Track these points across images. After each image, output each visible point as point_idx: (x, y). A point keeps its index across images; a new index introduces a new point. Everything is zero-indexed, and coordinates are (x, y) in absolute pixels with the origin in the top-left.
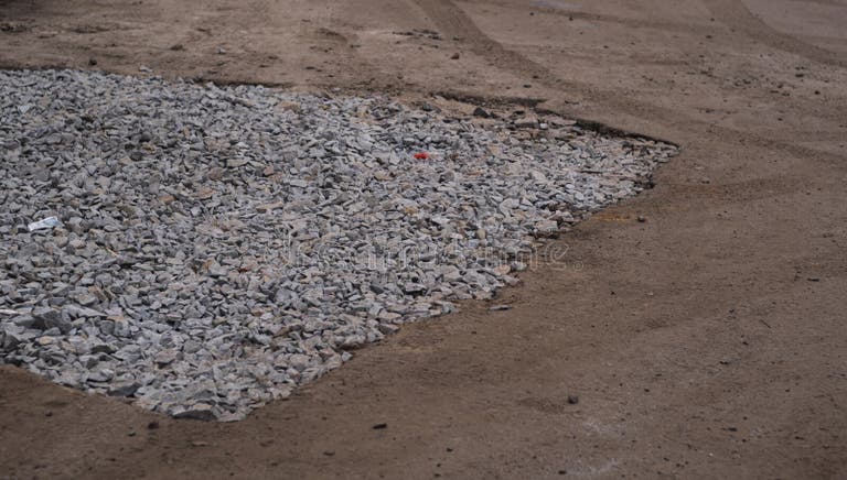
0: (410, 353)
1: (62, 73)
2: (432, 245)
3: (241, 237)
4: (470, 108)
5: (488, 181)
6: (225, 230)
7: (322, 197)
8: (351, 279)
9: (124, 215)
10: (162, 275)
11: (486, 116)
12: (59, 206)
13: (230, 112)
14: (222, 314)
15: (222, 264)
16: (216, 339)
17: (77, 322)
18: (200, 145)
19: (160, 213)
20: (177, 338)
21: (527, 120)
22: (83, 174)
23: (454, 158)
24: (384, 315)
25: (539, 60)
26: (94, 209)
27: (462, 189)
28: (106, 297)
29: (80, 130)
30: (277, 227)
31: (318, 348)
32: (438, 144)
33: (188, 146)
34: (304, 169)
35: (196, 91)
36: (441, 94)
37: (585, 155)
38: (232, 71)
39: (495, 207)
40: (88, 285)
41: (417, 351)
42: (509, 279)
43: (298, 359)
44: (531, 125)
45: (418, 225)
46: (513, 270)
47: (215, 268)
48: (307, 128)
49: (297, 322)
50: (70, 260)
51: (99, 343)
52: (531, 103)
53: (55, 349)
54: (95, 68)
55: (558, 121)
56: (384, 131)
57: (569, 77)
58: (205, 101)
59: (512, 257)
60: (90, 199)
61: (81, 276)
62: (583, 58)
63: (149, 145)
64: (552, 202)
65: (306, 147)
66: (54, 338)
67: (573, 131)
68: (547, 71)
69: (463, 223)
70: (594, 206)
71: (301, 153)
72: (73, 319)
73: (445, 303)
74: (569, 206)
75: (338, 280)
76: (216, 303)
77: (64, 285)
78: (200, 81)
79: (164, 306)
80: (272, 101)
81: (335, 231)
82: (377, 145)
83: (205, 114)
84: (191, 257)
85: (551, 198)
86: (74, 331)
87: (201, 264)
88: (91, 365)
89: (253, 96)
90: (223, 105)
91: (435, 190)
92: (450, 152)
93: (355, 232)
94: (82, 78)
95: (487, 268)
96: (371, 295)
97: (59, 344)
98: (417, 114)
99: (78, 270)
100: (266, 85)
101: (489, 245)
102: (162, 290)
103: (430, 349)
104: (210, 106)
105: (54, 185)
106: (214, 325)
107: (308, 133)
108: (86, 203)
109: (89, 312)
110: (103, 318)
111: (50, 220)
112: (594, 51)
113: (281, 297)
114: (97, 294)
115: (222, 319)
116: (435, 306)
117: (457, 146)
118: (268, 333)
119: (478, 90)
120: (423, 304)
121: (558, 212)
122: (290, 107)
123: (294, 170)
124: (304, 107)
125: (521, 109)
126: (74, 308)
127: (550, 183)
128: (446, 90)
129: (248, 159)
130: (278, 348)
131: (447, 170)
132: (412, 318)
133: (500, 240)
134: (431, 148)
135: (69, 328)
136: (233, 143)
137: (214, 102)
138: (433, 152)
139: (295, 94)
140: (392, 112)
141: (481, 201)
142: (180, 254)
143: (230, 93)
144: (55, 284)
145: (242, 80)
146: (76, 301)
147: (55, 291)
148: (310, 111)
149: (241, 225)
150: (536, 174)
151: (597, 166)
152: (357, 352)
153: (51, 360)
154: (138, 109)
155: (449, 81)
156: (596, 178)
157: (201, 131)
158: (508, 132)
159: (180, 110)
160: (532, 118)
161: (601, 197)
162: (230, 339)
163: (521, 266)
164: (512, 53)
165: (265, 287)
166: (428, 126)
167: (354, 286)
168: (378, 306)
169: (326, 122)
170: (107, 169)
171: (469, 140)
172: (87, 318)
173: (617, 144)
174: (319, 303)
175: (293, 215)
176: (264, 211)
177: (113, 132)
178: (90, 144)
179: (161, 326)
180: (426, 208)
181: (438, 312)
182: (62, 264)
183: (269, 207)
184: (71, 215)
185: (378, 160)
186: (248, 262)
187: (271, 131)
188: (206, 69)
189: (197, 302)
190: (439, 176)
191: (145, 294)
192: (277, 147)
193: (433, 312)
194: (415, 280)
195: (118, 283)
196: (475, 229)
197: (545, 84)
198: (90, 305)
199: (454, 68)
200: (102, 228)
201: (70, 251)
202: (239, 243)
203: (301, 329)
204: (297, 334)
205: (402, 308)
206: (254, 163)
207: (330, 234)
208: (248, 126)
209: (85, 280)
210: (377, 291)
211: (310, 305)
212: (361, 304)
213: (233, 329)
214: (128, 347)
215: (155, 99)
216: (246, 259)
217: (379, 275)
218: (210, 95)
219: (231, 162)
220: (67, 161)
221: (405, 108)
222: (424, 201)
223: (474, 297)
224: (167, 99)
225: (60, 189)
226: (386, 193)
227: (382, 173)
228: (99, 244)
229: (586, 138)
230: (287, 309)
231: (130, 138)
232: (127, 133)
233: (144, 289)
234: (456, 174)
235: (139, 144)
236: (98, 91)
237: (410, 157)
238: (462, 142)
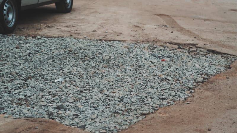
0: (162, 116)
1: (63, 39)
2: (167, 85)
3: (113, 83)
4: (177, 47)
5: (182, 67)
6: (108, 81)
7: (135, 72)
8: (144, 95)
9: (81, 77)
10: (91, 94)
11: (181, 49)
12: (63, 75)
13: (109, 49)
14: (108, 105)
15: (108, 91)
16: (107, 112)
17: (68, 107)
18: (101, 58)
19: (90, 77)
20: (96, 112)
21: (193, 50)
22: (69, 66)
23: (172, 60)
24: (154, 105)
25: (196, 33)
26: (72, 76)
27: (175, 69)
28: (76, 100)
29: (68, 54)
30: (123, 80)
31: (136, 114)
32: (168, 57)
33: (98, 58)
34: (130, 64)
35: (99, 43)
36: (168, 43)
37: (210, 59)
38: (109, 37)
39: (185, 74)
40: (71, 97)
41: (164, 115)
42: (189, 95)
43: (130, 118)
44: (194, 51)
45: (163, 79)
46: (191, 92)
47: (106, 92)
48: (131, 53)
49: (129, 107)
50: (66, 90)
51: (75, 113)
52: (194, 45)
53: (63, 115)
54: (72, 37)
55: (202, 50)
56: (152, 53)
57: (205, 37)
58: (102, 45)
59: (190, 89)
60: (71, 73)
61: (69, 95)
62: (208, 32)
63: (87, 58)
64: (201, 73)
65: (130, 58)
66: (62, 112)
67: (206, 53)
68: (198, 36)
69: (176, 79)
70: (213, 74)
71: (129, 60)
72: (67, 106)
73: (171, 102)
74: (206, 74)
75: (141, 95)
76: (106, 102)
77: (65, 97)
78: (101, 40)
79: (92, 103)
80: (121, 45)
81: (139, 82)
82: (150, 57)
83: (102, 49)
84: (99, 89)
85: (201, 72)
86: (68, 110)
87: (102, 91)
88: (73, 119)
89: (115, 44)
90: (107, 46)
91: (167, 70)
92: (171, 59)
93: (145, 82)
94: (69, 40)
95: (183, 92)
96: (150, 99)
97: (64, 113)
98: (161, 48)
99: (68, 93)
100: (119, 41)
101: (184, 85)
102: (91, 98)
103: (167, 115)
104: (104, 47)
105: (61, 69)
106: (106, 108)
107: (131, 54)
108: (70, 74)
109: (71, 104)
110: (76, 106)
111: (61, 79)
112: (212, 30)
113: (125, 100)
114: (74, 99)
115: (108, 106)
116: (168, 102)
117: (173, 57)
118: (121, 110)
119: (179, 41)
120: (165, 102)
121: (203, 76)
122: (126, 47)
123: (127, 65)
124: (130, 47)
125: (191, 46)
126: (68, 104)
127: (201, 67)
128: (170, 41)
129: (114, 62)
130: (124, 115)
131: (171, 64)
132: (162, 106)
133: (186, 84)
134: (166, 58)
135: (66, 109)
136: (110, 57)
137: (104, 46)
138: (166, 59)
139: (127, 43)
140: (155, 48)
141: (181, 73)
142: (96, 88)
143: (109, 43)
144: (62, 97)
145: (112, 39)
146: (68, 102)
147: (62, 99)
148: (131, 48)
149: (113, 80)
150: (196, 65)
151: (214, 62)
152: (147, 116)
153: (62, 118)
154: (84, 48)
155: (170, 39)
156: (214, 66)
157: (101, 54)
158: (188, 53)
159: (95, 48)
160: (194, 49)
161: (215, 71)
162: (111, 112)
163: (193, 91)
164: (188, 31)
165: (120, 97)
166: (165, 52)
167: (145, 97)
168: (152, 103)
169: (136, 51)
170: (76, 65)
171: (177, 55)
172: (71, 106)
173: (220, 56)
174: (135, 102)
175: (127, 77)
176: (119, 76)
177: (77, 54)
178: (71, 58)
179: (92, 108)
180: (165, 75)
181: (169, 104)
182: (64, 91)
183: (120, 75)
184: (66, 78)
185: (151, 61)
186: (115, 90)
187: (121, 54)
188: (102, 37)
189: (101, 102)
190: (168, 66)
191: (87, 99)
192: (122, 58)
193: (168, 104)
194: (162, 95)
195: (79, 96)
196: (180, 80)
197: (198, 39)
198: (72, 103)
199: (172, 35)
200: (75, 81)
201: (66, 88)
202: (113, 85)
203: (130, 109)
204: (129, 110)
205: (159, 103)
206: (116, 63)
207: (138, 82)
208: (114, 52)
209: (71, 96)
210: (152, 98)
211: (133, 102)
212: (147, 102)
213: (112, 109)
214: (83, 114)
215: (88, 45)
216: (115, 89)
217: (152, 94)
218: (104, 44)
219: (110, 62)
220: (65, 63)
221: (158, 47)
222: (164, 73)
223: (180, 100)
224: (92, 45)
225: (63, 71)
226: (154, 71)
227: (152, 65)
228: (74, 85)
229: (210, 55)
230: (126, 103)
231: (82, 56)
232: (81, 55)
233: (87, 98)
234: (173, 65)
235: (84, 58)
236: (73, 43)
237: (160, 60)
238: (175, 56)
